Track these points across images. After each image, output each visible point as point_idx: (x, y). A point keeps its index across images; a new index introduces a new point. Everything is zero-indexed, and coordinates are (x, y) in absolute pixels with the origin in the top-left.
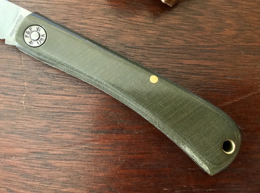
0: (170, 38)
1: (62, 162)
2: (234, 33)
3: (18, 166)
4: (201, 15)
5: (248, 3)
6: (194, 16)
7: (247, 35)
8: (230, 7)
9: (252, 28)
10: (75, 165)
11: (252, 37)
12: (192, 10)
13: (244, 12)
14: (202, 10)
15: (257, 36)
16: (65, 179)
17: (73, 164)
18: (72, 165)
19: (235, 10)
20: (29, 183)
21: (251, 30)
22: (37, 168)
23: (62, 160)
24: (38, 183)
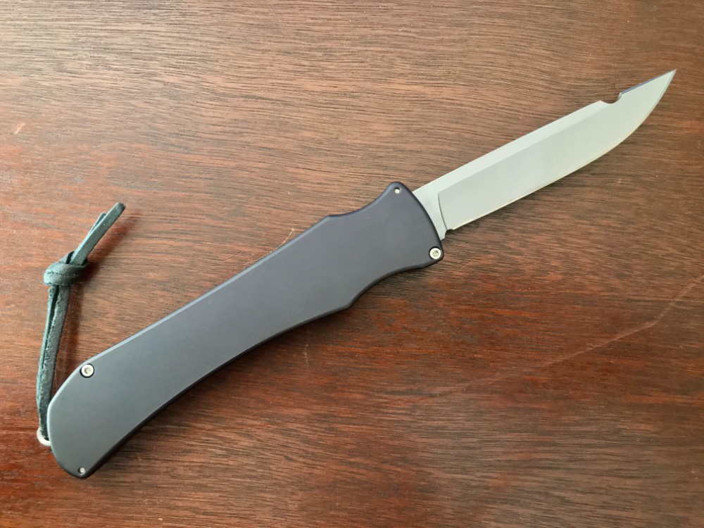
0: (481, 282)
1: (350, 426)
2: (560, 277)
3: (298, 429)
4: (520, 254)
5: (579, 241)
6: (512, 256)
7: (575, 280)
8: (556, 245)
9: (582, 273)
10: (364, 431)
11: (582, 283)
12: (510, 248)
13: (574, 252)
14: (522, 248)
15: (588, 283)
16: (353, 447)
17: (362, 429)
18: (361, 431)
19: (563, 250)
20: (310, 450)
21: (580, 275)
22: (320, 433)
23: (349, 424)
24: (321, 451)
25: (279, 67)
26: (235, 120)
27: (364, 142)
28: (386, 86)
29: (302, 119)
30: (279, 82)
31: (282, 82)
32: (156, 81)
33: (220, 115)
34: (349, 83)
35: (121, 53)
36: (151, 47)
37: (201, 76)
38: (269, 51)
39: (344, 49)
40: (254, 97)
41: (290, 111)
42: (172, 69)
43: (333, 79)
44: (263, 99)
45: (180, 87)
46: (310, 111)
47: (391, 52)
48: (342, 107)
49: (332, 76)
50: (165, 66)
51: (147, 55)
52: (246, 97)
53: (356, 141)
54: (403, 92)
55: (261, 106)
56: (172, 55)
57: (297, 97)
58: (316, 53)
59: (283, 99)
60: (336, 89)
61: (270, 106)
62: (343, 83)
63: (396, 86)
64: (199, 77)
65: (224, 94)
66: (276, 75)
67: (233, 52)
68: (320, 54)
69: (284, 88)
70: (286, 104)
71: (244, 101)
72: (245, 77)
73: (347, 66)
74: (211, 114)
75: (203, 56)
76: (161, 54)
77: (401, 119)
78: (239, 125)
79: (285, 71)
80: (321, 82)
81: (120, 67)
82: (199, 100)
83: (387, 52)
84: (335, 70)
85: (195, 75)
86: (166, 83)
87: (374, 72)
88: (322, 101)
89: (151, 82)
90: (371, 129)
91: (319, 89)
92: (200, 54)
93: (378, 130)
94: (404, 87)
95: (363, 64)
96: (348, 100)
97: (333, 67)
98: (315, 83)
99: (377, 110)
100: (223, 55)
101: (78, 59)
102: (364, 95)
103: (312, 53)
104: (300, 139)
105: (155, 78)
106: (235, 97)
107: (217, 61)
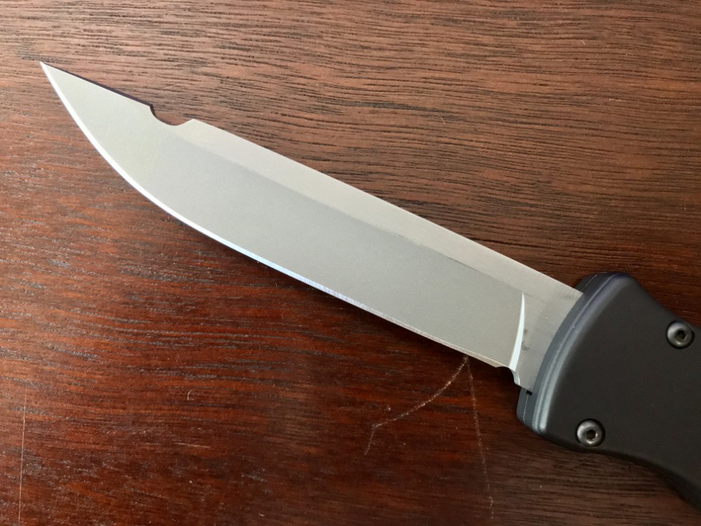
25: (437, 47)
26: (356, 149)
27: (599, 190)
28: (640, 83)
29: (482, 145)
30: (437, 75)
31: (444, 75)
32: (206, 74)
33: (325, 140)
34: (570, 78)
35: (141, 24)
36: (197, 11)
37: (289, 64)
38: (418, 16)
39: (559, 14)
40: (391, 104)
41: (459, 131)
42: (236, 52)
43: (538, 70)
44: (408, 107)
45: (251, 86)
46: (496, 130)
47: (647, 20)
48: (558, 122)
49: (537, 64)
50: (224, 47)
51: (189, 27)
52: (375, 104)
53: (585, 188)
54: (673, 95)
55: (404, 123)
56: (235, 25)
57: (472, 103)
58: (505, 21)
59: (445, 108)
60: (546, 89)
61: (420, 121)
62: (558, 78)
63: (658, 84)
64: (286, 67)
65: (333, 100)
66: (431, 62)
67: (351, 20)
68: (513, 23)
69: (446, 87)
70: (451, 117)
71: (372, 112)
72: (372, 67)
73: (565, 46)
74: (309, 138)
75: (295, 27)
76: (215, 24)
77: (670, 146)
78: (362, 159)
79: (449, 55)
80: (515, 76)
81: (139, 49)
82: (286, 111)
83: (640, 19)
84: (542, 53)
85: (279, 63)
86: (223, 79)
87: (617, 56)
88: (519, 112)
89: (196, 77)
90: (614, 166)
91: (513, 89)
92: (288, 23)
93: (627, 168)
94: (673, 86)
95: (594, 43)
96: (568, 109)
97: (538, 48)
98: (505, 78)
99: (624, 129)
100: (332, 25)
101: (62, 35)
102: (599, 100)
103: (500, 21)
104: (479, 183)
105: (204, 69)
106: (355, 104)
107: (320, 37)
